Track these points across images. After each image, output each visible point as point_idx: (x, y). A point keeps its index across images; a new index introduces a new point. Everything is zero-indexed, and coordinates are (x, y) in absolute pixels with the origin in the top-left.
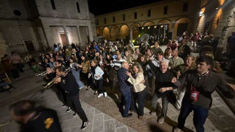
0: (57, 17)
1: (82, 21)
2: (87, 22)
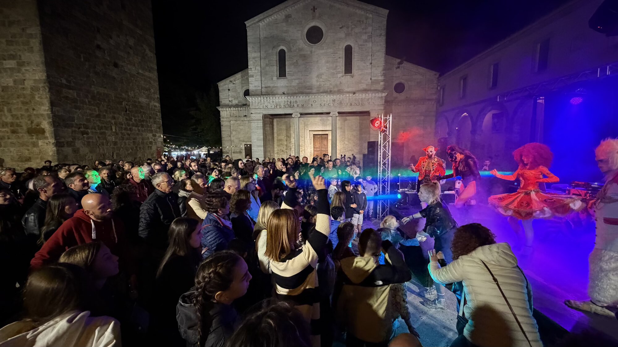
0: (284, 93)
1: (350, 98)
2: (368, 99)
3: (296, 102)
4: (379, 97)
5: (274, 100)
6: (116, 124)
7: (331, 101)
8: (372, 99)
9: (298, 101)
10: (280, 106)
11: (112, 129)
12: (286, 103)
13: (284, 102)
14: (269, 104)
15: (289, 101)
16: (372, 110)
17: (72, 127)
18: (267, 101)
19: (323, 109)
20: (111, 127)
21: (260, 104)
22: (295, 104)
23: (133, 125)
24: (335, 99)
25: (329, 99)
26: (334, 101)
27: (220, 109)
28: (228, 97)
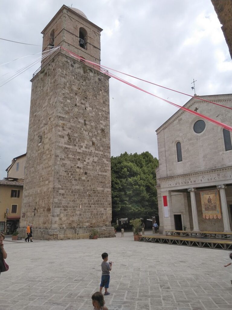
5: (175, 180)
6: (82, 204)
9: (191, 178)
10: (179, 184)
11: (80, 207)
12: (183, 181)
14: (172, 183)
15: (185, 179)
17: (60, 207)
18: (170, 180)
19: (211, 183)
20: (80, 206)
21: (166, 183)
22: (189, 181)
23: (92, 204)
25: (214, 174)
26: (218, 175)
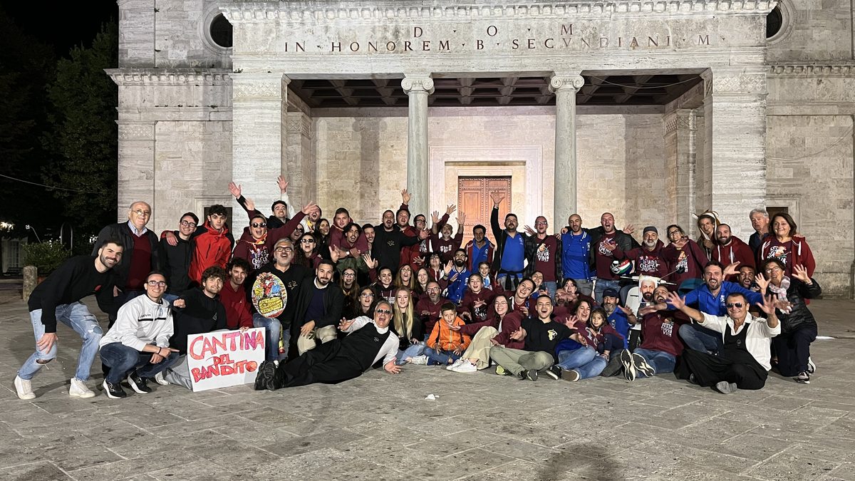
1: (632, 18)
2: (702, 26)
3: (419, 31)
4: (744, 17)
5: (332, 24)
7: (558, 31)
8: (715, 23)
9: (426, 28)
10: (355, 46)
12: (379, 35)
13: (369, 31)
14: (309, 37)
15: (392, 26)
16: (719, 65)
18: (303, 24)
19: (527, 61)
21: (274, 35)
22: (412, 40)
24: (572, 21)
25: (547, 22)
26: (567, 29)
27: (118, 78)
28: (151, 37)
